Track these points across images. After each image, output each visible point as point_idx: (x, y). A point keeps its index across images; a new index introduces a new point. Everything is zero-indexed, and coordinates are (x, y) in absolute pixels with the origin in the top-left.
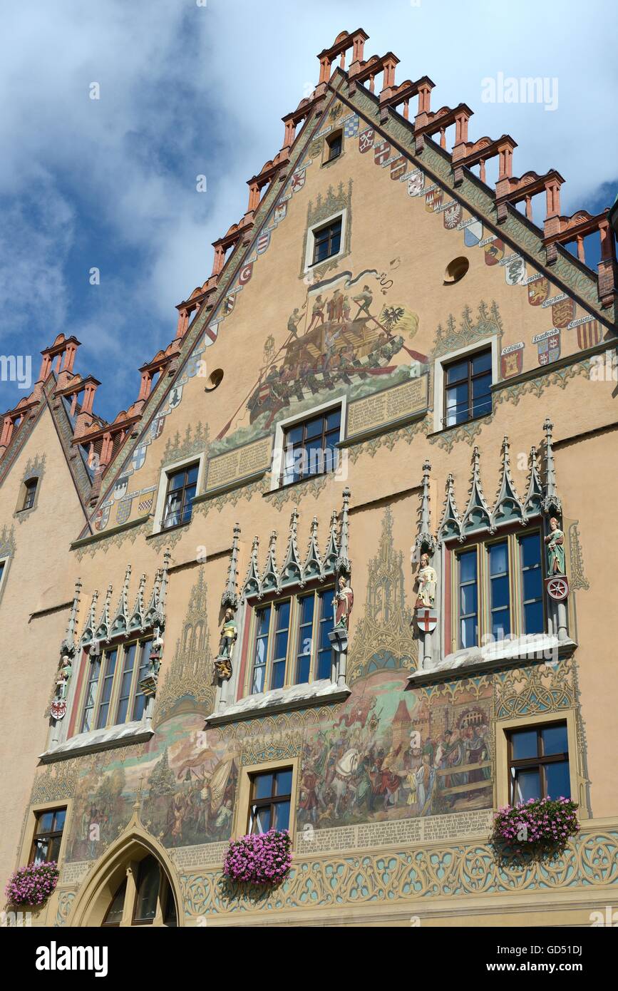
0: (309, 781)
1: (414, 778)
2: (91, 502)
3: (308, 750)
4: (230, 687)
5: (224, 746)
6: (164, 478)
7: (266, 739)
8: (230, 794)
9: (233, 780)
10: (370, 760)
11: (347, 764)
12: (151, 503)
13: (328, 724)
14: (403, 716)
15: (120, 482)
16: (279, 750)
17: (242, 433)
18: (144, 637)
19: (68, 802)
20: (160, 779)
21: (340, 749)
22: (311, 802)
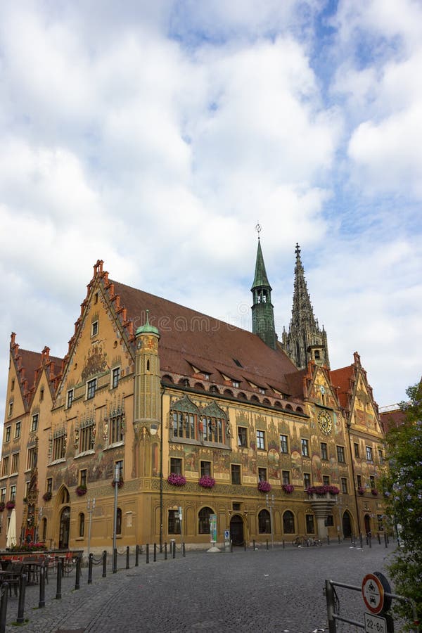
0: (89, 473)
1: (103, 472)
2: (54, 399)
3: (89, 466)
4: (78, 451)
5: (77, 465)
6: (67, 394)
7: (83, 463)
8: (78, 476)
9: (78, 472)
10: (97, 468)
11: (94, 469)
12: (65, 401)
13: (91, 461)
14: (102, 459)
15: (59, 394)
16: (84, 466)
17: (80, 383)
18: (62, 438)
19: (52, 477)
20: (67, 471)
21: (93, 465)
22: (89, 477)
